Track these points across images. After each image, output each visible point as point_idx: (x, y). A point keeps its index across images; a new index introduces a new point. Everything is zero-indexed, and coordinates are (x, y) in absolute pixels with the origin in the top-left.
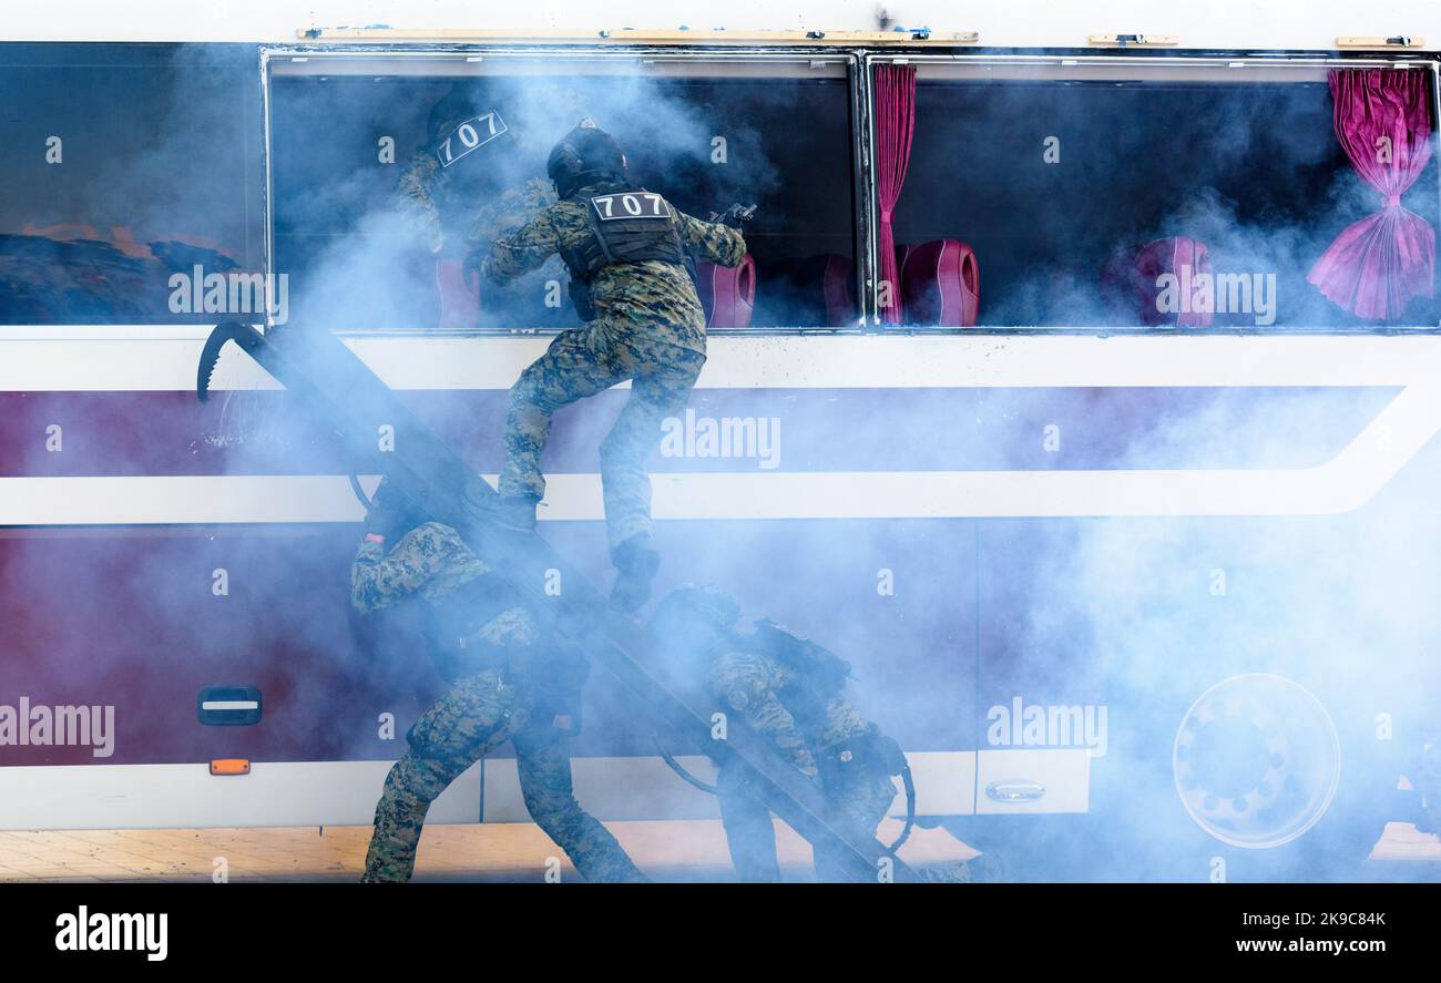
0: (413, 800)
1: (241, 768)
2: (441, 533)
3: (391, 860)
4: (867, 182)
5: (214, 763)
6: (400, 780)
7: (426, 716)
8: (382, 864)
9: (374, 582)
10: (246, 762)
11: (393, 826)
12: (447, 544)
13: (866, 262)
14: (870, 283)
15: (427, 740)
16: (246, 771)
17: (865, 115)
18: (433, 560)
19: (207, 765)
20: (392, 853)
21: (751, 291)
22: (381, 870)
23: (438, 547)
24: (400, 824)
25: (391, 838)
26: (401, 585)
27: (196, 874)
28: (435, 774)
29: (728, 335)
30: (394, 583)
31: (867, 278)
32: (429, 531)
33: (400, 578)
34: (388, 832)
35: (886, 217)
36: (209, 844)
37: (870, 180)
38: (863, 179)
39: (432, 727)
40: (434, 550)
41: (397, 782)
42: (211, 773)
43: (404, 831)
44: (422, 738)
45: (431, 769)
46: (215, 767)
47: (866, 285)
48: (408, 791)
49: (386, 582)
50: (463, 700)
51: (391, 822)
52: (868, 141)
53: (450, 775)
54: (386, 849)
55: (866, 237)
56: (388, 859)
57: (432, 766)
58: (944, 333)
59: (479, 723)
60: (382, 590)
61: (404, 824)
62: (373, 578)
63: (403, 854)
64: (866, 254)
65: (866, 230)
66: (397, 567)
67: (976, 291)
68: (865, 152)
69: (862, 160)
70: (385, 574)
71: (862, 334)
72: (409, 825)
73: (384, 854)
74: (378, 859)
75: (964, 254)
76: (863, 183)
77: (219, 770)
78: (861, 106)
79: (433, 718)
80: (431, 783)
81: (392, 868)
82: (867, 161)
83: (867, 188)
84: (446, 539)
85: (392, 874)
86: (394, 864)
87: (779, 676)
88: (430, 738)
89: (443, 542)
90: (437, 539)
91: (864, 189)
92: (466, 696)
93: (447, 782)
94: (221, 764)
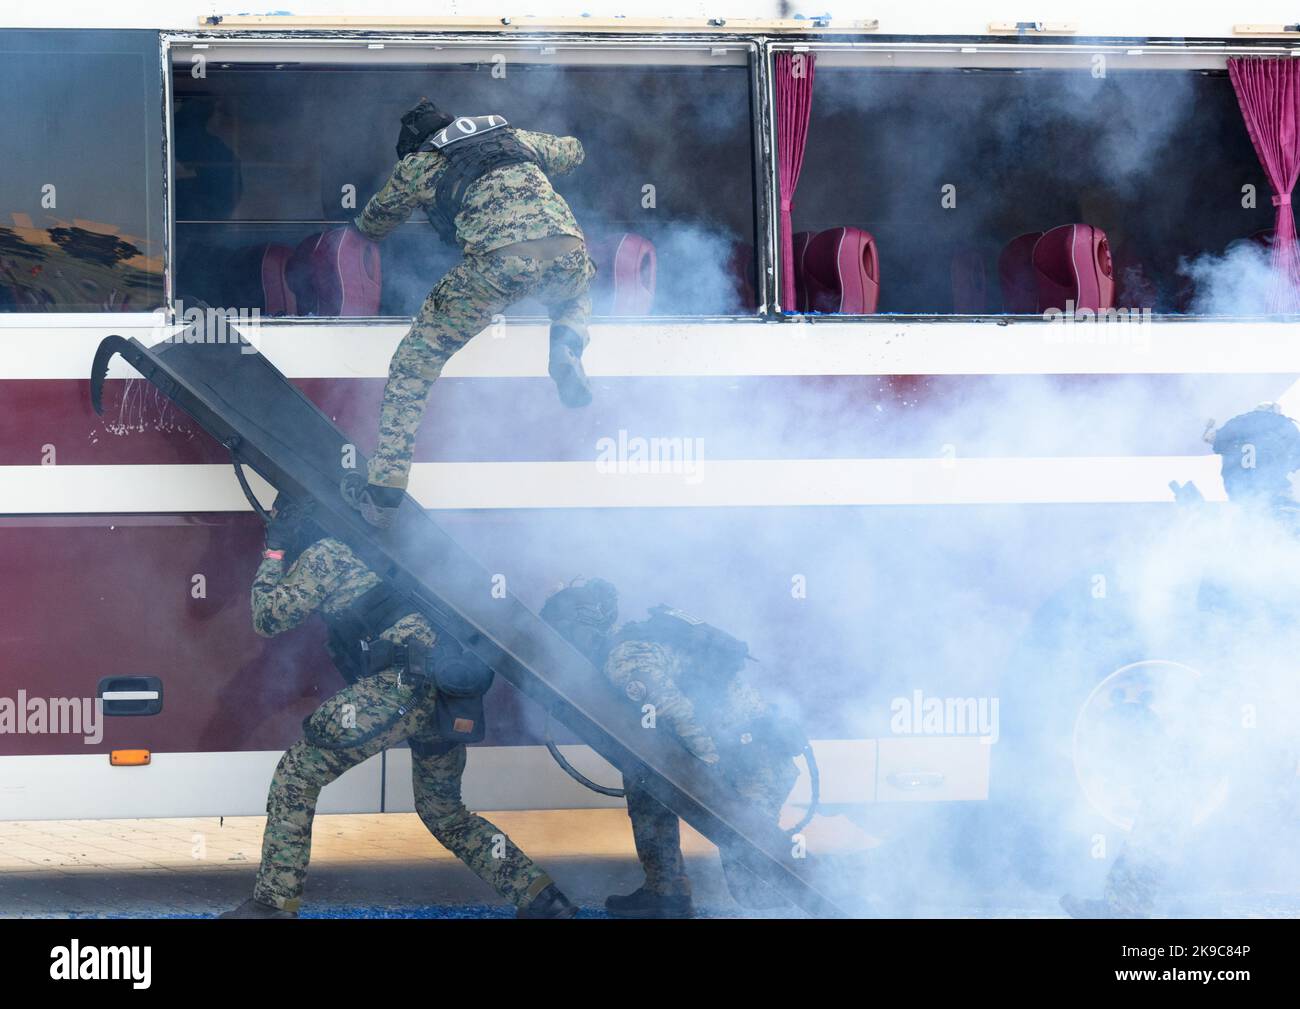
0: (303, 785)
1: (142, 760)
2: (332, 552)
3: (284, 845)
4: (768, 169)
5: (115, 753)
6: (292, 765)
7: (325, 706)
8: (276, 850)
9: (270, 611)
10: (146, 752)
11: (284, 810)
12: (339, 563)
13: (767, 251)
14: (770, 271)
15: (323, 730)
16: (146, 762)
17: (765, 103)
18: (326, 581)
19: (107, 756)
20: (284, 838)
21: (652, 279)
22: (274, 856)
23: (331, 567)
24: (291, 808)
25: (284, 823)
26: (297, 610)
27: (96, 866)
28: (328, 764)
29: (628, 323)
30: (290, 609)
31: (768, 266)
32: (321, 550)
33: (295, 603)
34: (281, 816)
35: (786, 205)
36: (110, 835)
37: (771, 167)
38: (763, 166)
39: (330, 719)
40: (327, 571)
41: (288, 767)
42: (111, 764)
43: (296, 815)
44: (319, 728)
45: (324, 759)
46: (116, 758)
47: (767, 272)
48: (298, 776)
49: (282, 609)
50: (365, 697)
51: (282, 807)
52: (769, 128)
53: (342, 767)
54: (279, 834)
55: (766, 225)
56: (281, 844)
57: (327, 756)
58: (845, 320)
59: (377, 722)
60: (280, 618)
61: (295, 808)
62: (269, 607)
63: (296, 838)
64: (767, 241)
65: (767, 217)
66: (292, 593)
67: (876, 277)
68: (766, 140)
69: (763, 147)
70: (281, 602)
71: (764, 322)
72: (300, 807)
73: (277, 839)
74: (272, 845)
75: (864, 241)
76: (764, 171)
77: (118, 761)
78: (761, 94)
79: (332, 709)
80: (321, 772)
81: (286, 853)
82: (767, 148)
83: (768, 176)
84: (337, 558)
85: (286, 860)
86: (289, 849)
87: (676, 662)
88: (327, 729)
89: (334, 561)
90: (328, 559)
91: (765, 177)
92: (367, 693)
93: (338, 773)
94: (121, 755)
